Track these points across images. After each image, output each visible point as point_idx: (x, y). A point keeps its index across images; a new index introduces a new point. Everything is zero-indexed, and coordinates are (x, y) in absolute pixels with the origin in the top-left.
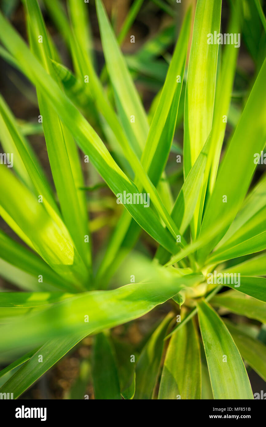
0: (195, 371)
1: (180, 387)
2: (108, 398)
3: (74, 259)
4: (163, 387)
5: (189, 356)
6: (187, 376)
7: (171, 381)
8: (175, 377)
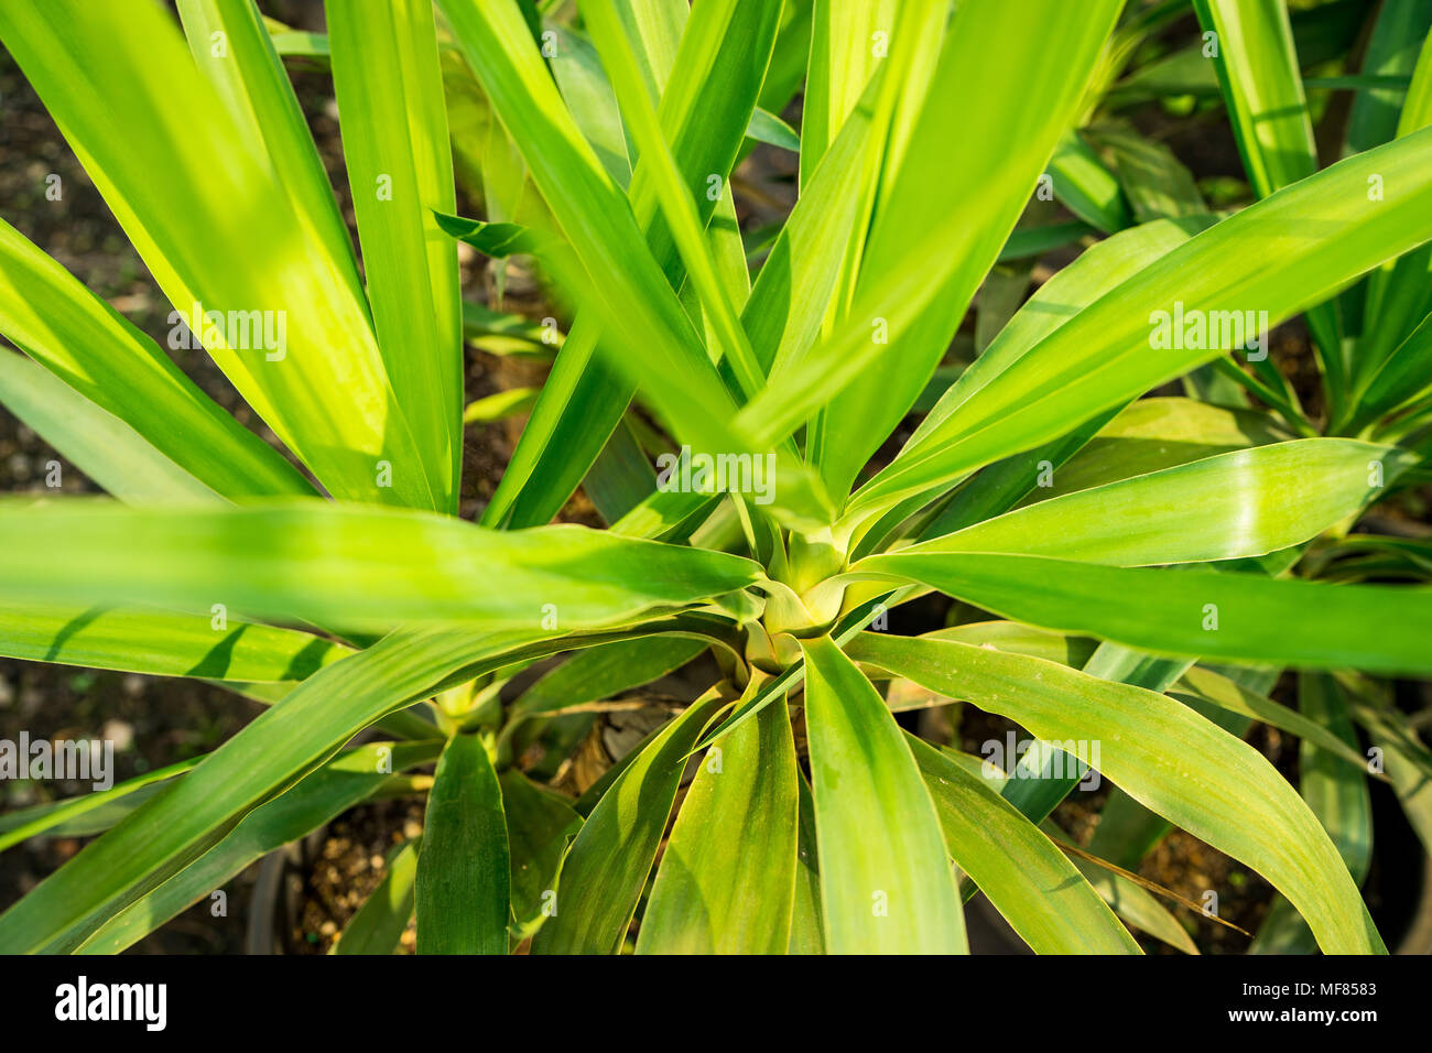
0: (774, 871)
1: (716, 918)
2: (463, 949)
3: (387, 435)
4: (656, 914)
5: (760, 820)
6: (745, 883)
7: (688, 896)
8: (702, 883)
